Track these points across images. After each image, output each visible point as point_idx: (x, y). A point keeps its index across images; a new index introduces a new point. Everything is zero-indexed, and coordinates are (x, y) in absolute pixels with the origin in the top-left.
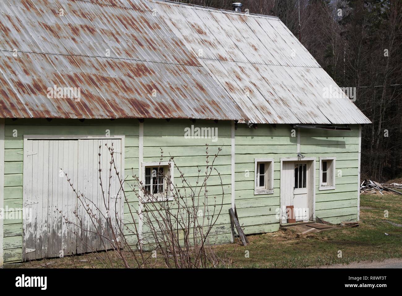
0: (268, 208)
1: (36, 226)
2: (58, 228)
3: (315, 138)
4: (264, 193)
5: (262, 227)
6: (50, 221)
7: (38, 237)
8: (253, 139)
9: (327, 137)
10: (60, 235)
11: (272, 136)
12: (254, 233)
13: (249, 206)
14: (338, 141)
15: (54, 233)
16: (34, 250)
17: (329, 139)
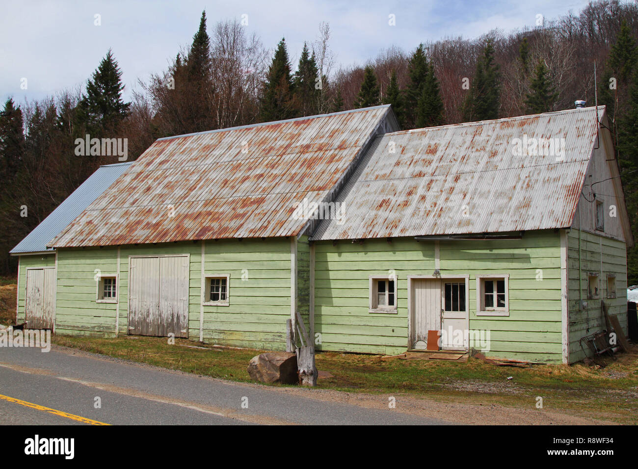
0: (391, 329)
1: (135, 313)
2: (147, 317)
3: (468, 251)
4: (382, 312)
5: (380, 348)
6: (143, 311)
7: (136, 320)
8: (367, 255)
9: (491, 249)
10: (148, 321)
11: (394, 251)
12: (369, 352)
13: (362, 323)
14: (513, 254)
15: (145, 319)
16: (133, 328)
17: (495, 251)
